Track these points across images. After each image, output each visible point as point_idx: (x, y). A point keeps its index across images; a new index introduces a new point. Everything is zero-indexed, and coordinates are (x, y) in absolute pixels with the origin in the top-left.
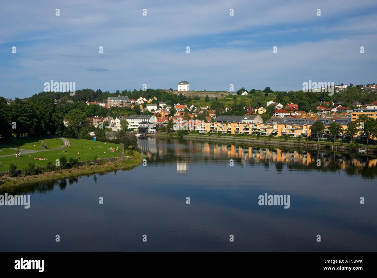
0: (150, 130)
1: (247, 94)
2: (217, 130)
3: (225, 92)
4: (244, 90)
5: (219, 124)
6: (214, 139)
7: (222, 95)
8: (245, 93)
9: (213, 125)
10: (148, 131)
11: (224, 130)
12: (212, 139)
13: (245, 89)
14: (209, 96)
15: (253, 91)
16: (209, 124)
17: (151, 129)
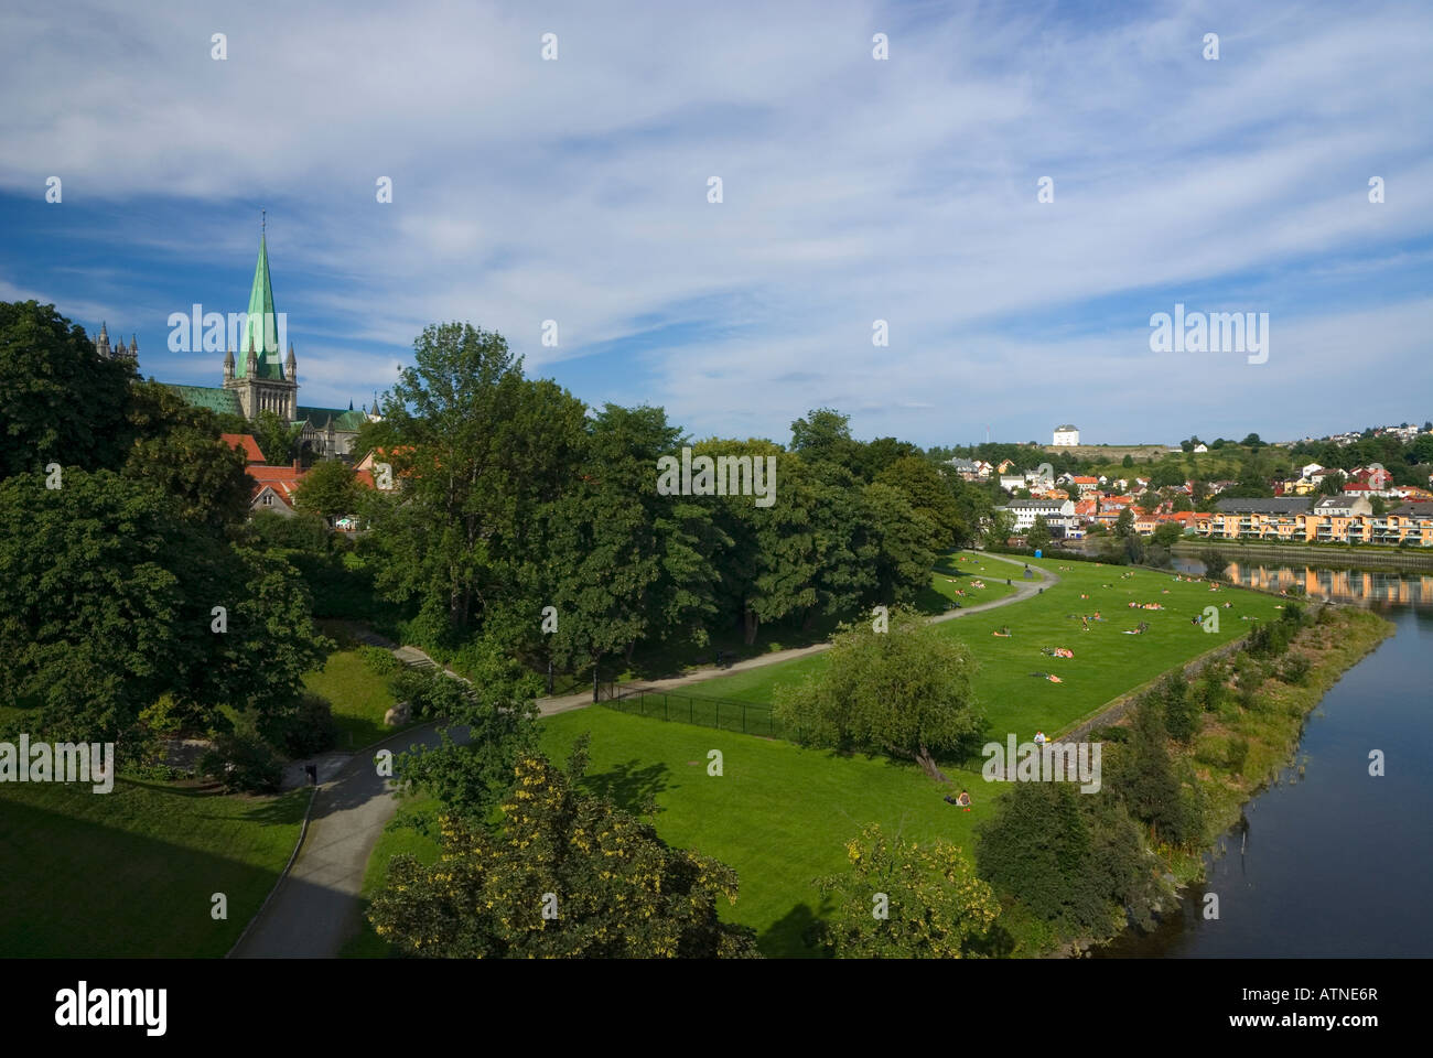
0: (1068, 533)
1: (1205, 450)
2: (1262, 533)
3: (1161, 446)
4: (1196, 442)
5: (1265, 519)
6: (1260, 554)
7: (1156, 453)
8: (1201, 449)
9: (1249, 520)
10: (1064, 535)
11: (1285, 532)
12: (1254, 553)
13: (1200, 440)
14: (1133, 455)
15: (1219, 444)
16: (1234, 518)
17: (1071, 529)
